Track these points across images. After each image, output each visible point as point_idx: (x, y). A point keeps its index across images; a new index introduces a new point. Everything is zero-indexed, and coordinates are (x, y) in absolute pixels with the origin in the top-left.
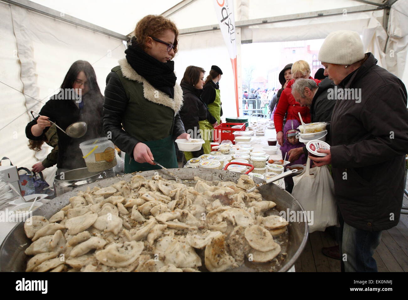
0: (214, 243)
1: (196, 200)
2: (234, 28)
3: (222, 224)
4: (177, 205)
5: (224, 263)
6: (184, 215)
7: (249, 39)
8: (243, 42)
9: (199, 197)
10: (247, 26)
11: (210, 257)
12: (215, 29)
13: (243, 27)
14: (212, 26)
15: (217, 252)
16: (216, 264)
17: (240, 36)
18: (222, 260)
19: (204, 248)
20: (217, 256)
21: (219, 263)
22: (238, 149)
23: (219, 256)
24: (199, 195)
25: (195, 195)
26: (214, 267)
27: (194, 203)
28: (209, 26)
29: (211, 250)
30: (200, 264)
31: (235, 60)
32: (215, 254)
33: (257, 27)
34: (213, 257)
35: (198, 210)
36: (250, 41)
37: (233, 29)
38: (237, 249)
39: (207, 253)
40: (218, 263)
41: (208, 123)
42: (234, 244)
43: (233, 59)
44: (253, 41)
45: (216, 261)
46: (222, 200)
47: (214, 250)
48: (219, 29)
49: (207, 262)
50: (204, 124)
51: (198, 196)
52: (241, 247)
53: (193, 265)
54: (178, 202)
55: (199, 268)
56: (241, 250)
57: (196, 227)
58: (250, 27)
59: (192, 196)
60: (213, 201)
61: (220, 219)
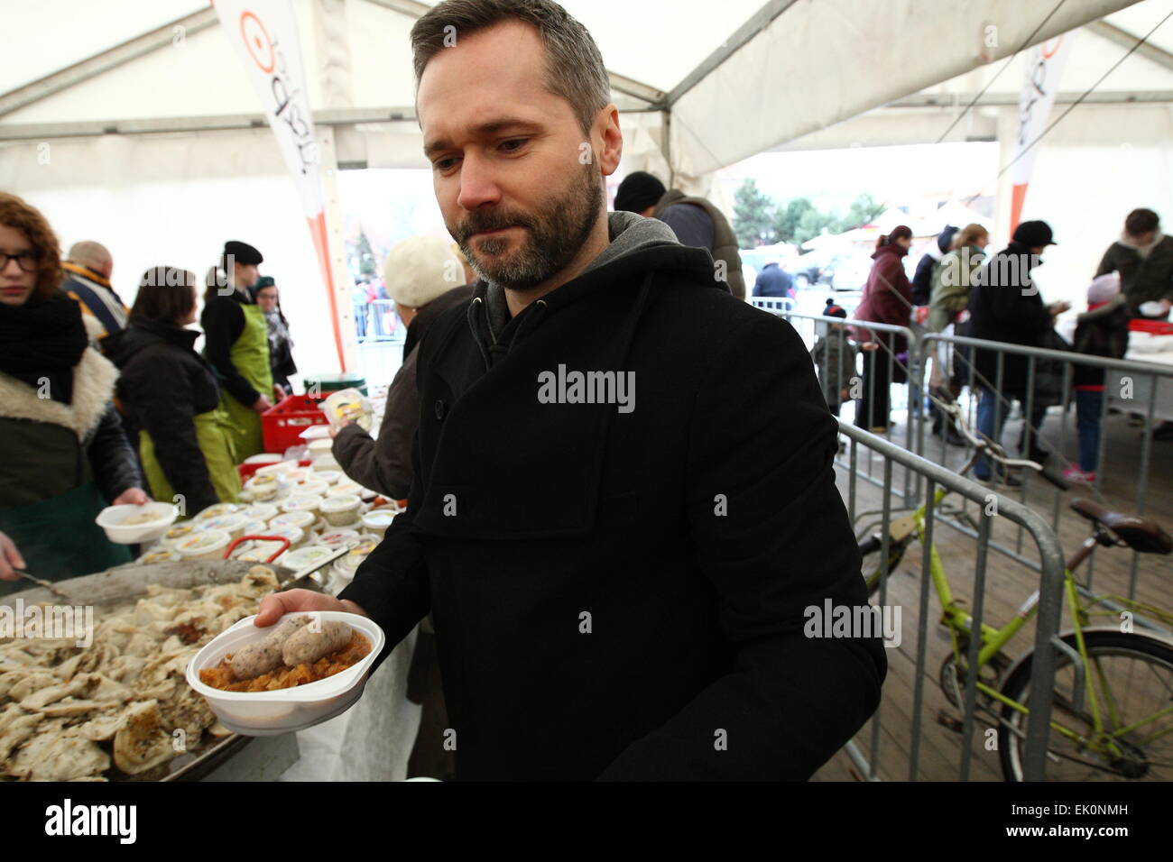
0: (133, 724)
1: (130, 646)
2: (311, 128)
3: (166, 684)
4: (82, 664)
5: (157, 754)
6: (92, 684)
7: (358, 158)
8: (341, 166)
9: (138, 639)
10: (350, 124)
11: (126, 749)
12: (258, 124)
13: (339, 127)
14: (246, 116)
15: (141, 737)
16: (139, 758)
17: (331, 148)
18: (152, 749)
19: (113, 737)
20: (141, 743)
21: (147, 755)
22: (301, 483)
23: (145, 743)
24: (137, 632)
25: (128, 634)
26: (135, 764)
27: (127, 651)
28: (237, 117)
29: (127, 737)
30: (106, 766)
31: (321, 218)
32: (137, 742)
33: (377, 127)
34: (131, 747)
35: (130, 666)
36: (362, 165)
37: (307, 133)
38: (187, 723)
39: (117, 744)
40: (143, 756)
41: (225, 415)
42: (182, 715)
43: (314, 216)
44: (370, 164)
45: (140, 752)
46: (183, 636)
47: (133, 736)
48: (268, 126)
49: (119, 759)
50: (213, 421)
51: (136, 637)
52: (197, 717)
53: (89, 770)
54: (83, 658)
55: (105, 774)
56: (196, 723)
57: (115, 703)
58: (359, 127)
59: (120, 639)
60: (163, 640)
61: (161, 675)
